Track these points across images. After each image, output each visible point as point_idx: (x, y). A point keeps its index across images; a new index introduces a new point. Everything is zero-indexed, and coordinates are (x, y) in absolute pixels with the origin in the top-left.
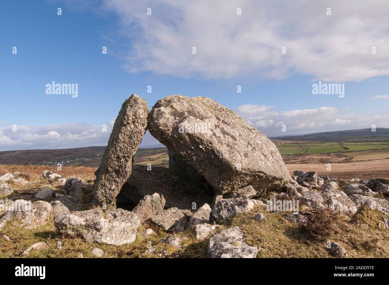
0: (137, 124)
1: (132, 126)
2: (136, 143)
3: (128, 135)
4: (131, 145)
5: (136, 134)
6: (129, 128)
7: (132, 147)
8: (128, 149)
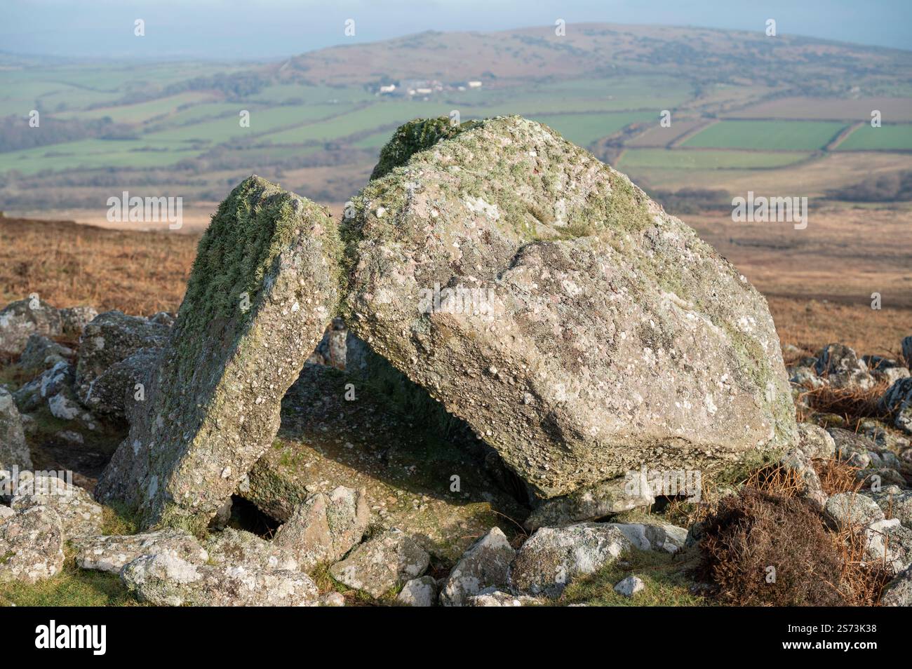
0: (309, 301)
1: (296, 306)
2: (302, 353)
3: (281, 331)
4: (290, 360)
5: (305, 328)
6: (285, 312)
7: (291, 363)
8: (280, 370)
